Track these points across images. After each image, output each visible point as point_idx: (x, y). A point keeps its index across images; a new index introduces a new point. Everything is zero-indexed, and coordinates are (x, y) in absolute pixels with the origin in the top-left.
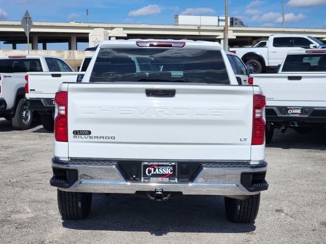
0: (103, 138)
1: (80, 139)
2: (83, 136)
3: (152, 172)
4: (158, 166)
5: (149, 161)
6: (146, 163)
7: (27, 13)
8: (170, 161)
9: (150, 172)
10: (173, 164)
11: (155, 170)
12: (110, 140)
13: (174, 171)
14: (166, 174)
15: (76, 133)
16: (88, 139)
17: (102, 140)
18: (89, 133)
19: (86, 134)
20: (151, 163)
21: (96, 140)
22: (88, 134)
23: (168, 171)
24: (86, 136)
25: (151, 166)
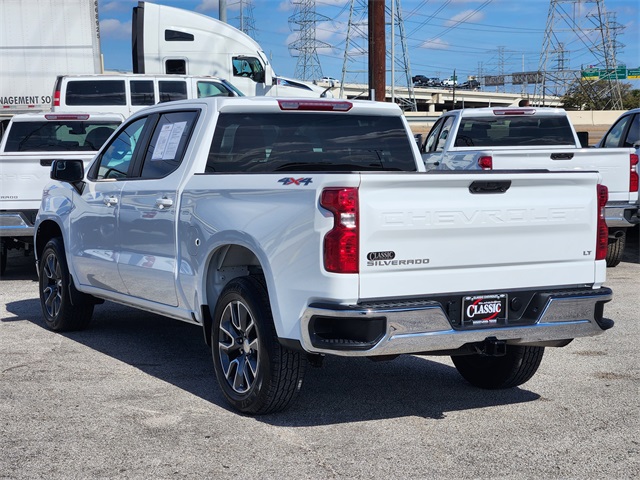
0: (404, 262)
1: (378, 267)
2: (382, 262)
3: (476, 312)
4: (483, 301)
5: (472, 294)
6: (468, 298)
8: (498, 292)
9: (472, 311)
10: (502, 296)
11: (478, 310)
12: (422, 265)
13: (502, 308)
14: (493, 314)
15: (372, 256)
16: (391, 266)
17: (410, 266)
18: (393, 255)
19: (387, 258)
20: (475, 298)
21: (402, 266)
22: (390, 258)
23: (494, 308)
24: (388, 261)
25: (475, 302)
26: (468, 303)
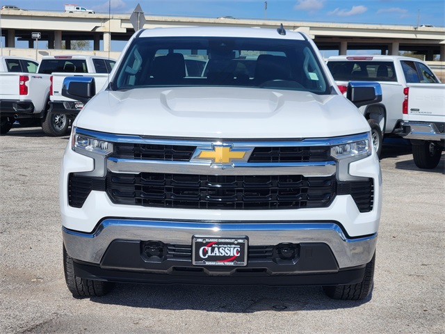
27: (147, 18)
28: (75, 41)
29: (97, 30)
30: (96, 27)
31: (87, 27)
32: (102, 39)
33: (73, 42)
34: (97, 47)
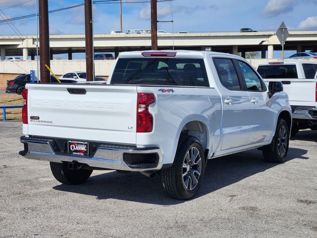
1: (34, 122)
4: (78, 144)
5: (73, 140)
6: (70, 142)
7: (283, 24)
8: (84, 141)
9: (73, 148)
10: (86, 143)
11: (75, 148)
12: (50, 124)
13: (87, 148)
14: (82, 151)
15: (32, 118)
16: (38, 123)
17: (45, 123)
18: (39, 118)
20: (73, 142)
21: (42, 123)
23: (83, 148)
24: (37, 120)
25: (73, 144)
26: (71, 144)
27: (290, 33)
28: (248, 53)
29: (264, 44)
30: (263, 42)
31: (256, 42)
32: (267, 50)
33: (247, 53)
34: (264, 56)
